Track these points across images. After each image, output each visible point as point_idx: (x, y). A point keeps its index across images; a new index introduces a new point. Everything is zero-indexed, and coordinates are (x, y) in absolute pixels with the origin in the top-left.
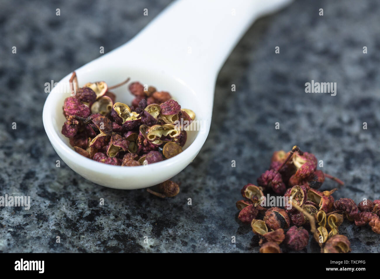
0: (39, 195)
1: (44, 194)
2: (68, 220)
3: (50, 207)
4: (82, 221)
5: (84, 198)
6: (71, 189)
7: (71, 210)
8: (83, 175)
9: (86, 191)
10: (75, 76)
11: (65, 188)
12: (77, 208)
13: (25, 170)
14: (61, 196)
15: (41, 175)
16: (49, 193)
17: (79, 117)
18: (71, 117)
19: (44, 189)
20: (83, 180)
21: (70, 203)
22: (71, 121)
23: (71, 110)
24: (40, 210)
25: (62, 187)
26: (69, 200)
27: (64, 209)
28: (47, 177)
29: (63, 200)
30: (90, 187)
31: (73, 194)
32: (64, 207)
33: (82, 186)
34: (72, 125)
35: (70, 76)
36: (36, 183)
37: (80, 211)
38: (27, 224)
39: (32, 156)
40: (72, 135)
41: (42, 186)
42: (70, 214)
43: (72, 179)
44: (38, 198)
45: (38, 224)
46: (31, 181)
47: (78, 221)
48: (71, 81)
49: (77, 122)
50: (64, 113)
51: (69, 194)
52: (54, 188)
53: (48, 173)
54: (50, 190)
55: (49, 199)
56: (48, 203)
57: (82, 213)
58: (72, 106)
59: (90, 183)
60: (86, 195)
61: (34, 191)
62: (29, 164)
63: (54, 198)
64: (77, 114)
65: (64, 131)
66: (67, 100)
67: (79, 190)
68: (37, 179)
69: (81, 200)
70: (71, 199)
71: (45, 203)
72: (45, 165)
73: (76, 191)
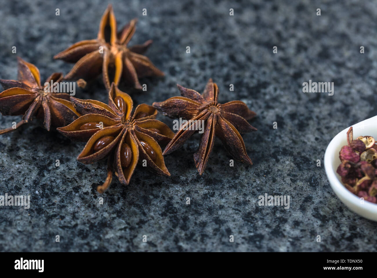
0: (314, 216)
1: (317, 215)
2: (333, 238)
3: (321, 226)
4: (343, 241)
5: (346, 223)
6: (338, 214)
7: (336, 231)
8: (348, 205)
9: (349, 217)
10: (351, 130)
11: (333, 213)
12: (341, 230)
13: (305, 195)
14: (330, 219)
15: (316, 201)
16: (321, 215)
17: (352, 162)
18: (345, 161)
19: (318, 212)
20: (347, 209)
21: (336, 225)
22: (346, 164)
23: (346, 156)
24: (313, 228)
25: (331, 211)
26: (336, 222)
27: (331, 229)
28: (321, 202)
29: (331, 222)
30: (352, 214)
31: (339, 218)
32: (331, 228)
33: (346, 213)
34: (345, 168)
35: (348, 129)
36: (312, 206)
37: (343, 232)
38: (302, 237)
39: (311, 185)
40: (344, 175)
41: (316, 209)
42: (335, 234)
43: (339, 206)
44: (313, 218)
45: (311, 238)
46: (309, 204)
47: (340, 240)
48: (348, 133)
49: (349, 166)
50: (340, 157)
51: (336, 218)
52: (325, 212)
53: (322, 199)
54: (322, 213)
55: (321, 220)
56: (319, 223)
57: (343, 235)
58: (347, 153)
59: (351, 212)
60: (348, 220)
61: (310, 213)
62: (308, 191)
63: (324, 219)
64: (350, 160)
65: (339, 171)
66: (343, 148)
67: (343, 216)
68: (313, 203)
69: (344, 224)
70: (337, 222)
71: (317, 222)
72: (320, 193)
73: (341, 216)
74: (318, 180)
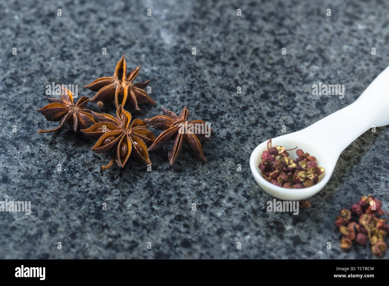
0: (242, 195)
1: (245, 195)
2: (253, 210)
3: (246, 202)
4: (260, 211)
5: (263, 201)
6: (258, 195)
7: (256, 205)
8: (265, 190)
9: (265, 198)
10: (271, 141)
11: (256, 194)
12: (259, 205)
13: (239, 183)
14: (253, 198)
15: (246, 186)
16: (247, 195)
17: (268, 161)
18: (264, 160)
19: (245, 193)
20: (265, 193)
21: (256, 202)
22: (264, 162)
23: (264, 157)
24: (241, 202)
25: (254, 193)
26: (256, 200)
27: (253, 204)
28: (248, 187)
29: (253, 200)
30: (268, 196)
31: (259, 198)
32: (253, 203)
33: (264, 195)
34: (264, 164)
35: (268, 141)
36: (243, 189)
37: (260, 206)
38: (233, 208)
39: (244, 176)
40: (263, 169)
41: (245, 191)
42: (255, 207)
43: (260, 191)
44: (242, 197)
45: (239, 208)
46: (240, 188)
47: (258, 211)
48: (268, 143)
49: (266, 163)
50: (262, 158)
51: (257, 197)
52: (251, 193)
53: (249, 186)
54: (248, 194)
55: (247, 198)
56: (246, 199)
57: (260, 208)
58: (266, 155)
59: (268, 194)
60: (265, 199)
61: (240, 193)
62: (241, 180)
63: (249, 198)
64: (267, 159)
65: (260, 167)
66: (264, 152)
67: (262, 196)
68: (243, 187)
69: (262, 201)
70: (257, 200)
71: (244, 199)
72: (249, 182)
73: (260, 197)
74: (249, 174)
